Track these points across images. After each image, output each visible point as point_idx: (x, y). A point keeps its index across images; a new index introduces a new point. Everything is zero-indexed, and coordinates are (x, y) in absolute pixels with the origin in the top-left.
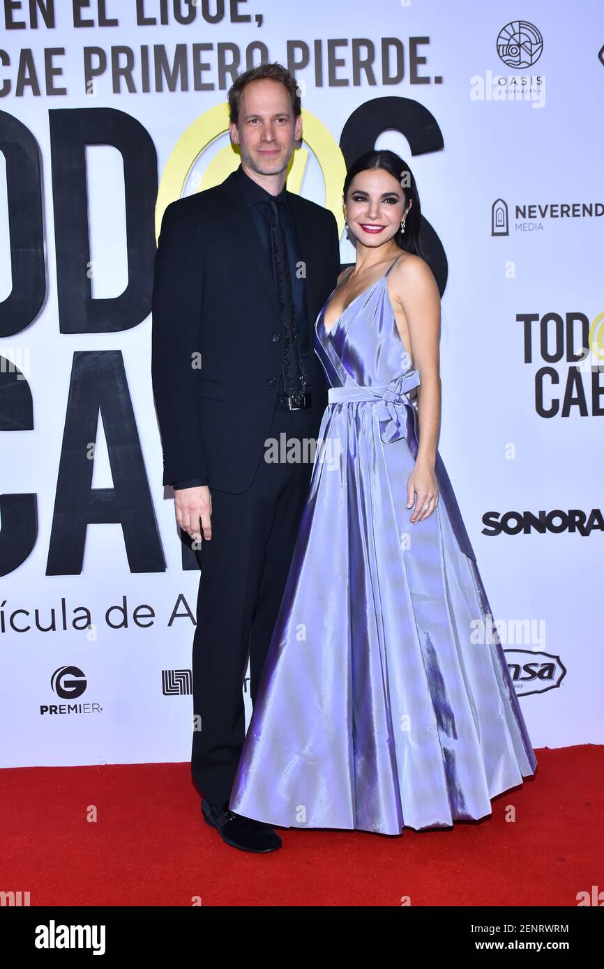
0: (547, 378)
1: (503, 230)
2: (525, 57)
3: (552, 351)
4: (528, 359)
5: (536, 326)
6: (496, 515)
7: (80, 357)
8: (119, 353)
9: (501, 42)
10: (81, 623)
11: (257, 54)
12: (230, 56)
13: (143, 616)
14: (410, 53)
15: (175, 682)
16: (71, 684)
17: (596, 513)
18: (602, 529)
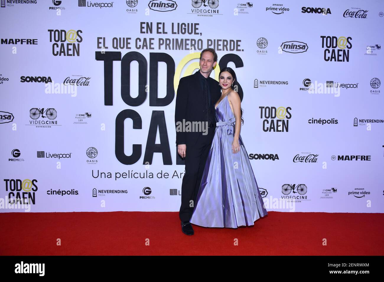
0: (266, 122)
1: (257, 86)
2: (263, 46)
3: (267, 116)
5: (264, 109)
6: (253, 155)
7: (154, 112)
8: (163, 111)
9: (258, 42)
10: (151, 177)
11: (200, 42)
12: (193, 42)
13: (166, 175)
14: (236, 44)
15: (173, 192)
16: (148, 192)
17: (276, 155)
18: (278, 158)
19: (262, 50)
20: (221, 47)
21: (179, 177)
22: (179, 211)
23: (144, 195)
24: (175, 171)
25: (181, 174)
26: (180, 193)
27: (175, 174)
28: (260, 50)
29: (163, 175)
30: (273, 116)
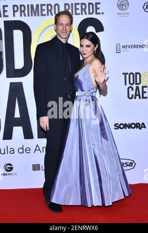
0: (130, 89)
1: (119, 51)
2: (124, 8)
3: (132, 82)
4: (126, 84)
5: (127, 76)
6: (118, 124)
7: (11, 84)
8: (21, 83)
9: (118, 4)
10: (12, 152)
11: (57, 7)
12: (50, 7)
13: (27, 150)
14: (96, 7)
15: (36, 167)
16: (9, 168)
17: (143, 124)
18: (145, 127)
19: (123, 12)
20: (79, 11)
21: (42, 151)
22: (42, 187)
23: (6, 172)
24: (37, 145)
25: (43, 148)
26: (43, 169)
27: (37, 149)
28: (120, 12)
29: (24, 150)
30: (138, 82)
